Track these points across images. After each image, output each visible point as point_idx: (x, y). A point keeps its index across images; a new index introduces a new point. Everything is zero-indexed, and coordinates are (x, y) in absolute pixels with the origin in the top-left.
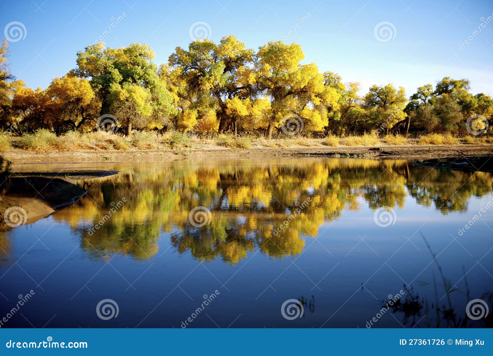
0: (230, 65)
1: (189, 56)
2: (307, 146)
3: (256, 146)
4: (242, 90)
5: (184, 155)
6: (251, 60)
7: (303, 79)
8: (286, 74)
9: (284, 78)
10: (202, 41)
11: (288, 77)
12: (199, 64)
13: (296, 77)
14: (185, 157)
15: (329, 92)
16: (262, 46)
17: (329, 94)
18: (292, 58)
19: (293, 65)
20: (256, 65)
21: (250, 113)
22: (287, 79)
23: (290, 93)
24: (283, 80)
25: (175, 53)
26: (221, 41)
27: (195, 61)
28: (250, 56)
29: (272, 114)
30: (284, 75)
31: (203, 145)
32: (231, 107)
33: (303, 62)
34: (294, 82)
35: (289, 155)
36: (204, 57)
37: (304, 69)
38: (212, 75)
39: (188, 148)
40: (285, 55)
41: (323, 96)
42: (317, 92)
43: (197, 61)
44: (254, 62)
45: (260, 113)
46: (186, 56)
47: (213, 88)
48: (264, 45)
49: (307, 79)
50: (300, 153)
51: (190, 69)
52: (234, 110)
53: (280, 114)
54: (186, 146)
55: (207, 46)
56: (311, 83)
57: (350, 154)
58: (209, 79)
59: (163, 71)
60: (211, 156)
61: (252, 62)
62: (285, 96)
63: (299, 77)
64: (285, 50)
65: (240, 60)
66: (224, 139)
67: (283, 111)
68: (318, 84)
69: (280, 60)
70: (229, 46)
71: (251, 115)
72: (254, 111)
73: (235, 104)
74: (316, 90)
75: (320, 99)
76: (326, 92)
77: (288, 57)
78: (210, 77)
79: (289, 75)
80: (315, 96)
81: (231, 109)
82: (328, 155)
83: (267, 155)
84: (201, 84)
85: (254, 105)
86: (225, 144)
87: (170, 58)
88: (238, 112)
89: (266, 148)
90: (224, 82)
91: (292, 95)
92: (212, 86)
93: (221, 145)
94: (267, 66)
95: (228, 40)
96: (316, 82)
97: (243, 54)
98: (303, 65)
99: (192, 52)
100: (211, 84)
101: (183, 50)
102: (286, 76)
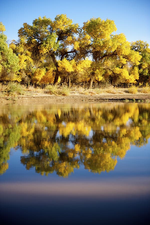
0: (62, 36)
1: (32, 29)
2: (113, 93)
3: (74, 94)
4: (70, 54)
5: (14, 100)
6: (77, 32)
7: (113, 45)
8: (101, 42)
9: (99, 45)
10: (42, 19)
11: (102, 44)
12: (39, 35)
13: (108, 44)
14: (14, 102)
15: (133, 55)
16: (85, 22)
17: (133, 56)
18: (106, 30)
19: (106, 35)
20: (80, 35)
21: (75, 70)
22: (101, 45)
23: (105, 55)
24: (99, 46)
25: (23, 27)
26: (55, 19)
27: (36, 33)
28: (76, 29)
29: (92, 70)
30: (99, 43)
31: (33, 93)
32: (62, 66)
33: (115, 33)
34: (107, 48)
35: (93, 100)
36: (42, 30)
37: (115, 38)
38: (48, 43)
39: (21, 95)
40: (101, 28)
41: (129, 58)
42: (124, 55)
43: (38, 33)
44: (79, 33)
45: (82, 70)
46: (30, 29)
47: (48, 52)
48: (87, 21)
49: (117, 45)
50: (101, 99)
51: (34, 39)
52: (63, 68)
53: (97, 70)
54: (20, 94)
55: (45, 22)
56: (120, 48)
57: (136, 99)
58: (45, 46)
59: (22, 41)
60: (34, 101)
61: (78, 34)
62: (102, 58)
63: (110, 44)
64: (101, 25)
65: (69, 32)
66: (49, 89)
67: (100, 68)
68: (124, 48)
69: (98, 32)
70: (61, 22)
71: (75, 71)
72: (78, 68)
73: (64, 64)
74: (123, 53)
75: (126, 60)
76: (131, 55)
77: (103, 29)
78: (46, 44)
79: (104, 43)
80: (122, 57)
81: (62, 67)
82: (121, 100)
83: (77, 100)
84: (40, 49)
85: (78, 64)
86: (50, 92)
87: (19, 31)
88: (66, 70)
89: (82, 95)
90: (57, 48)
91: (107, 57)
92: (48, 50)
93: (47, 93)
94: (88, 36)
95: (60, 17)
96: (124, 47)
97: (71, 28)
98: (115, 35)
99: (35, 27)
100: (47, 50)
101: (29, 26)
102: (101, 43)
